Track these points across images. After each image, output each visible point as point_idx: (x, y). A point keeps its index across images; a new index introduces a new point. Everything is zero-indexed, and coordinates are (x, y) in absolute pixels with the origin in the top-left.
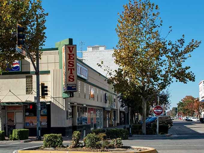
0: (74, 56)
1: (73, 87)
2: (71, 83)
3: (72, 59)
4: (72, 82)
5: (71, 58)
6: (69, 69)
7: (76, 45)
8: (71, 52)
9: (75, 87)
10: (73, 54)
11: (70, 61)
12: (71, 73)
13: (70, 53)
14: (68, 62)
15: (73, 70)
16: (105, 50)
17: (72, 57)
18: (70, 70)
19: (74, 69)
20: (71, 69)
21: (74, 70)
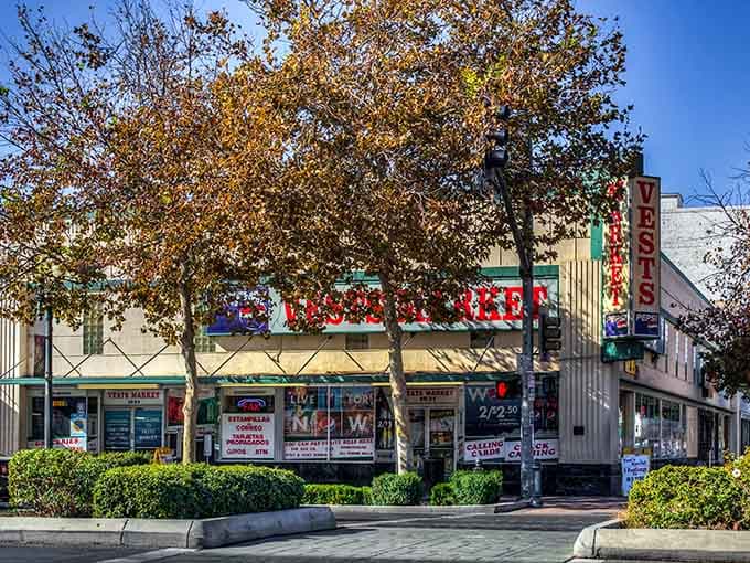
0: (653, 214)
1: (652, 323)
2: (644, 308)
3: (648, 227)
4: (647, 306)
5: (648, 224)
6: (640, 259)
7: (659, 178)
8: (646, 200)
9: (654, 323)
10: (652, 210)
11: (644, 233)
12: (647, 276)
13: (645, 205)
14: (638, 233)
15: (650, 264)
16: (680, 210)
17: (649, 217)
18: (643, 262)
19: (653, 260)
20: (647, 260)
21: (653, 264)
